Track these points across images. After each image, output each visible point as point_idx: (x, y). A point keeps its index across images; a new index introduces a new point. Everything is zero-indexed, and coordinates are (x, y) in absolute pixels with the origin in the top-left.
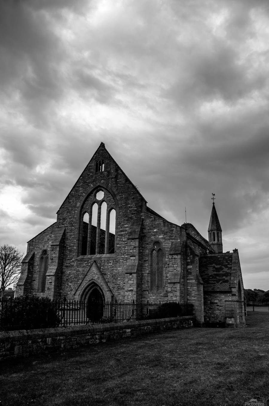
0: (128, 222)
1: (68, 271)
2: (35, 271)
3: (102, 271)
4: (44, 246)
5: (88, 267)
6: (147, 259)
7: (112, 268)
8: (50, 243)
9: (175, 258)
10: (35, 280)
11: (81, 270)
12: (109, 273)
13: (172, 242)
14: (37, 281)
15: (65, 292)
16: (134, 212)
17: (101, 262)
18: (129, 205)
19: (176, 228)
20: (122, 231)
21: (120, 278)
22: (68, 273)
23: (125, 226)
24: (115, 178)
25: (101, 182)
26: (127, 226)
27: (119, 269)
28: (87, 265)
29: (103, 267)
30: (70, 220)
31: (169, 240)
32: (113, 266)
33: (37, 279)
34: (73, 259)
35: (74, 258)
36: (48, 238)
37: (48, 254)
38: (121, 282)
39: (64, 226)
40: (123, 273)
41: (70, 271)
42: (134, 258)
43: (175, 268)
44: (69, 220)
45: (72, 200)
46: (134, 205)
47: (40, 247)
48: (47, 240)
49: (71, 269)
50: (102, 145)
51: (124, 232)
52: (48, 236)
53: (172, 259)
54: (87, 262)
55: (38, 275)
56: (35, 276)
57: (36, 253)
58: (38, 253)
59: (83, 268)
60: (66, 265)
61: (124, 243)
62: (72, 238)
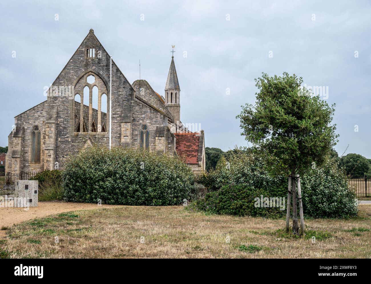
0: (119, 107)
2: (26, 145)
4: (34, 122)
5: (83, 142)
6: (136, 138)
8: (41, 119)
9: (160, 139)
10: (27, 153)
11: (77, 145)
13: (157, 127)
14: (30, 153)
15: (60, 163)
16: (125, 99)
17: (95, 139)
18: (120, 93)
19: (161, 116)
22: (62, 147)
23: (117, 110)
24: (106, 66)
25: (93, 68)
26: (119, 110)
28: (82, 141)
29: (98, 143)
30: (62, 100)
31: (155, 124)
32: (107, 143)
33: (30, 152)
34: (68, 135)
37: (40, 129)
39: (55, 104)
41: (64, 146)
42: (127, 138)
43: (160, 147)
44: (61, 100)
45: (63, 81)
46: (125, 93)
47: (30, 122)
48: (38, 116)
49: (66, 144)
50: (91, 31)
51: (117, 116)
52: (38, 113)
53: (158, 140)
54: (81, 139)
55: (30, 148)
56: (27, 149)
57: (26, 128)
58: (28, 128)
59: (78, 143)
60: (61, 140)
61: (116, 124)
62: (65, 116)
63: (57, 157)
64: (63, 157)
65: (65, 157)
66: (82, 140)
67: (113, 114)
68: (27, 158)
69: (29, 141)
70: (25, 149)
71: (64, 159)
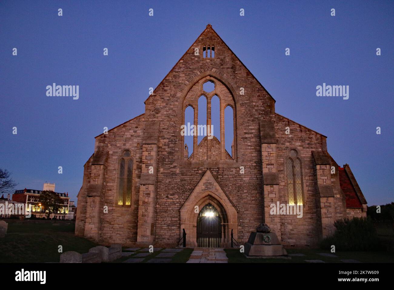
0: (254, 123)
1: (167, 180)
2: (110, 178)
3: (221, 182)
4: (124, 145)
5: (199, 175)
6: (282, 169)
7: (235, 178)
8: (135, 140)
9: (323, 169)
10: (110, 190)
11: (189, 179)
12: (232, 184)
13: (312, 152)
14: (115, 191)
16: (262, 113)
17: (218, 170)
18: (254, 104)
19: (316, 136)
20: (246, 133)
21: (246, 191)
22: (166, 182)
23: (250, 127)
24: (232, 68)
25: (212, 71)
26: (253, 127)
27: (244, 179)
29: (222, 177)
30: (167, 113)
31: (308, 148)
32: (236, 176)
33: (115, 188)
34: (175, 164)
35: (176, 162)
36: (131, 134)
37: (132, 155)
38: (248, 196)
39: (157, 119)
40: (250, 184)
41: (169, 180)
42: (272, 166)
43: (324, 180)
44: (165, 113)
45: (169, 88)
46: (261, 104)
47: (118, 145)
48: (130, 136)
49: (172, 177)
50: (209, 27)
51: (250, 136)
52: (131, 131)
53: (320, 170)
54: (196, 169)
55: (116, 183)
56: (112, 184)
57: (111, 152)
58: (114, 152)
59: (191, 177)
60: (164, 171)
61: (250, 147)
62: (171, 136)
63: (158, 197)
64: (167, 197)
65: (170, 197)
66: (198, 172)
67: (244, 133)
68: (110, 198)
69: (114, 172)
70: (108, 184)
71: (168, 200)
